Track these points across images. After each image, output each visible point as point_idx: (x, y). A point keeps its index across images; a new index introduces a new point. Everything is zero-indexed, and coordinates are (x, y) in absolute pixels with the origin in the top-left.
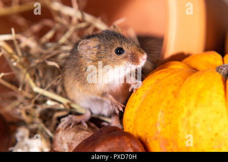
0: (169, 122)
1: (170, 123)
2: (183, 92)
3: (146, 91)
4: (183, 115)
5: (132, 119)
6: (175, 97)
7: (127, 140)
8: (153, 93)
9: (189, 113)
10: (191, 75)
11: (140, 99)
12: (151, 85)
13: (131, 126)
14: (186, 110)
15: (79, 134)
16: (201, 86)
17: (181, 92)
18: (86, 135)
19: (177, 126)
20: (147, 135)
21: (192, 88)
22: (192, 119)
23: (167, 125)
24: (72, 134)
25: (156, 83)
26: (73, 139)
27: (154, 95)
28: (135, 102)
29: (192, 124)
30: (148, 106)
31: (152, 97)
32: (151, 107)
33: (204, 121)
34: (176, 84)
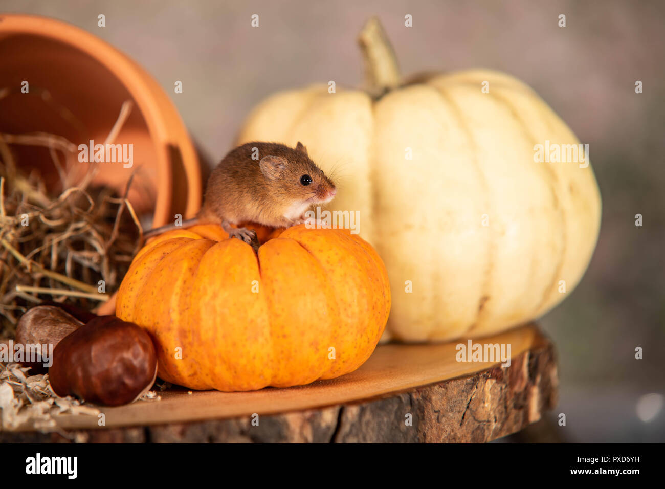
0: (186, 307)
1: (188, 309)
2: (204, 268)
3: (149, 268)
4: (207, 298)
5: (131, 306)
6: (193, 274)
7: (133, 333)
8: (161, 270)
9: (215, 296)
10: (210, 247)
11: (141, 279)
12: (155, 260)
13: (129, 315)
14: (210, 292)
15: (57, 328)
16: (227, 260)
17: (201, 267)
18: (67, 328)
19: (198, 312)
20: (156, 325)
21: (216, 263)
22: (218, 302)
23: (184, 311)
24: (47, 329)
25: (162, 258)
26: (49, 335)
27: (163, 272)
28: (134, 283)
29: (218, 309)
30: (155, 287)
31: (161, 275)
32: (161, 289)
33: (235, 305)
34: (192, 258)
